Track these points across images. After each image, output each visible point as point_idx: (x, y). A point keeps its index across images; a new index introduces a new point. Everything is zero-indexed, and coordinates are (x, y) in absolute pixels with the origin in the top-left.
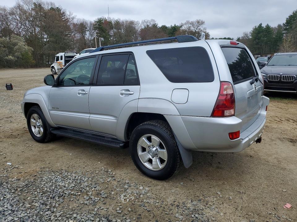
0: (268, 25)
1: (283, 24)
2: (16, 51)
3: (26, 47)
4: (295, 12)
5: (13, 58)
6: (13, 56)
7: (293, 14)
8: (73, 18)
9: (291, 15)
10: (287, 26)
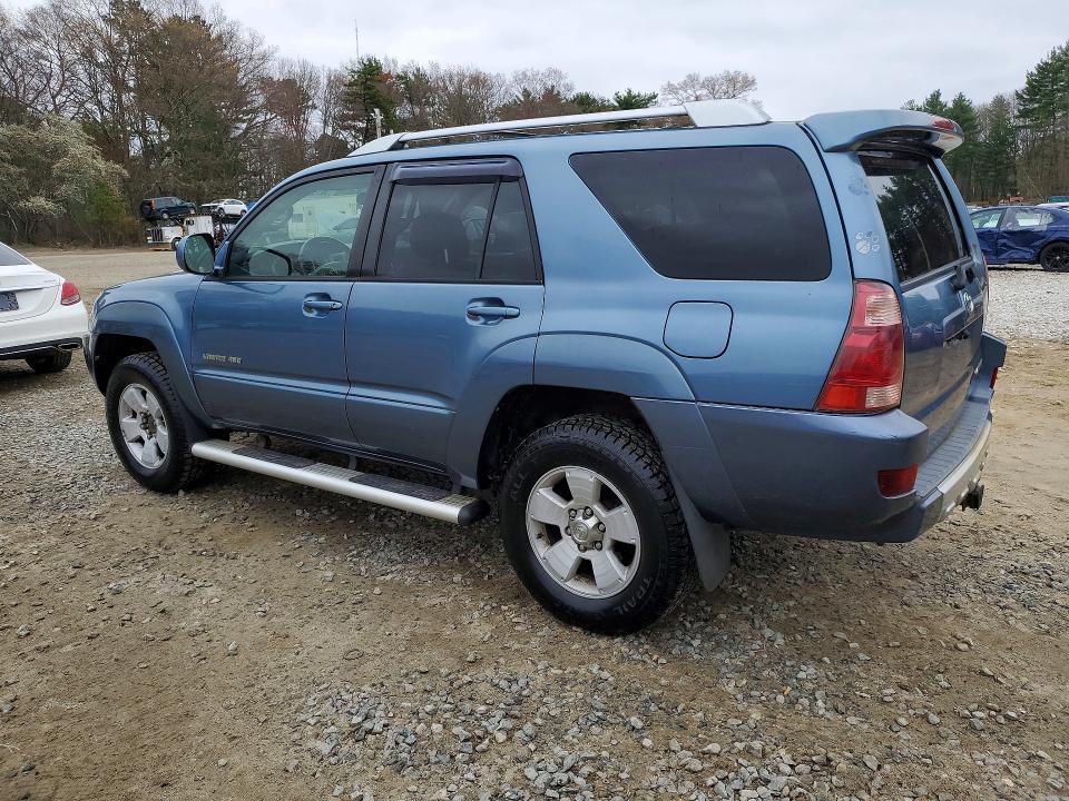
0: (961, 96)
1: (1017, 94)
2: (62, 180)
3: (101, 164)
4: (1058, 51)
5: (50, 205)
6: (50, 197)
7: (1053, 57)
8: (264, 58)
9: (1046, 64)
10: (1032, 101)
